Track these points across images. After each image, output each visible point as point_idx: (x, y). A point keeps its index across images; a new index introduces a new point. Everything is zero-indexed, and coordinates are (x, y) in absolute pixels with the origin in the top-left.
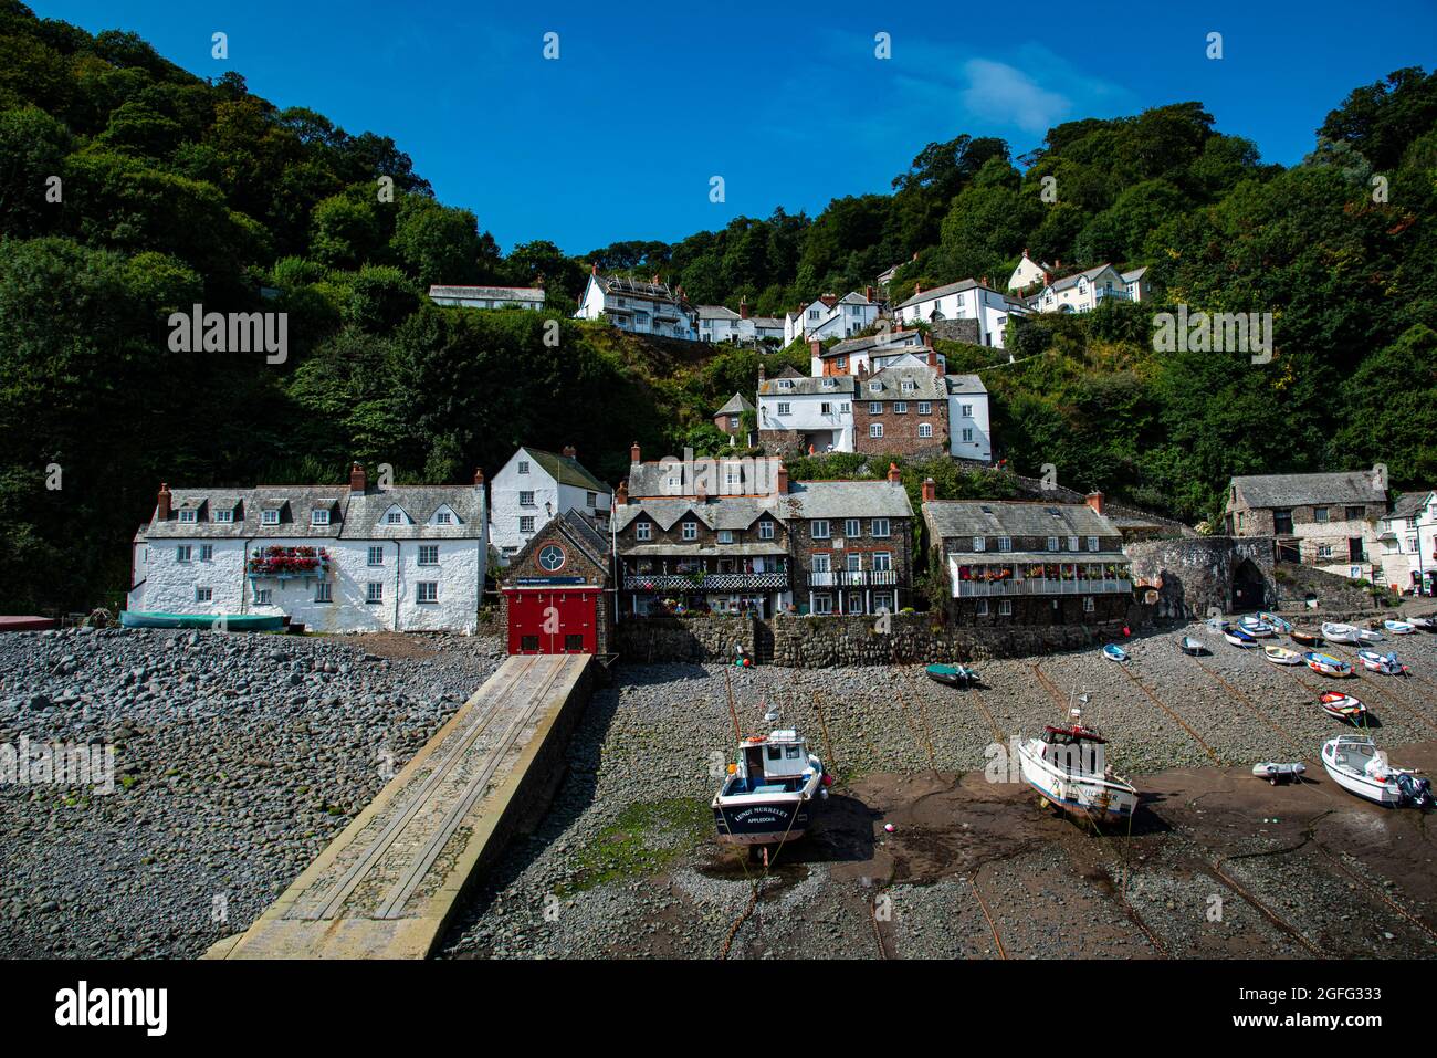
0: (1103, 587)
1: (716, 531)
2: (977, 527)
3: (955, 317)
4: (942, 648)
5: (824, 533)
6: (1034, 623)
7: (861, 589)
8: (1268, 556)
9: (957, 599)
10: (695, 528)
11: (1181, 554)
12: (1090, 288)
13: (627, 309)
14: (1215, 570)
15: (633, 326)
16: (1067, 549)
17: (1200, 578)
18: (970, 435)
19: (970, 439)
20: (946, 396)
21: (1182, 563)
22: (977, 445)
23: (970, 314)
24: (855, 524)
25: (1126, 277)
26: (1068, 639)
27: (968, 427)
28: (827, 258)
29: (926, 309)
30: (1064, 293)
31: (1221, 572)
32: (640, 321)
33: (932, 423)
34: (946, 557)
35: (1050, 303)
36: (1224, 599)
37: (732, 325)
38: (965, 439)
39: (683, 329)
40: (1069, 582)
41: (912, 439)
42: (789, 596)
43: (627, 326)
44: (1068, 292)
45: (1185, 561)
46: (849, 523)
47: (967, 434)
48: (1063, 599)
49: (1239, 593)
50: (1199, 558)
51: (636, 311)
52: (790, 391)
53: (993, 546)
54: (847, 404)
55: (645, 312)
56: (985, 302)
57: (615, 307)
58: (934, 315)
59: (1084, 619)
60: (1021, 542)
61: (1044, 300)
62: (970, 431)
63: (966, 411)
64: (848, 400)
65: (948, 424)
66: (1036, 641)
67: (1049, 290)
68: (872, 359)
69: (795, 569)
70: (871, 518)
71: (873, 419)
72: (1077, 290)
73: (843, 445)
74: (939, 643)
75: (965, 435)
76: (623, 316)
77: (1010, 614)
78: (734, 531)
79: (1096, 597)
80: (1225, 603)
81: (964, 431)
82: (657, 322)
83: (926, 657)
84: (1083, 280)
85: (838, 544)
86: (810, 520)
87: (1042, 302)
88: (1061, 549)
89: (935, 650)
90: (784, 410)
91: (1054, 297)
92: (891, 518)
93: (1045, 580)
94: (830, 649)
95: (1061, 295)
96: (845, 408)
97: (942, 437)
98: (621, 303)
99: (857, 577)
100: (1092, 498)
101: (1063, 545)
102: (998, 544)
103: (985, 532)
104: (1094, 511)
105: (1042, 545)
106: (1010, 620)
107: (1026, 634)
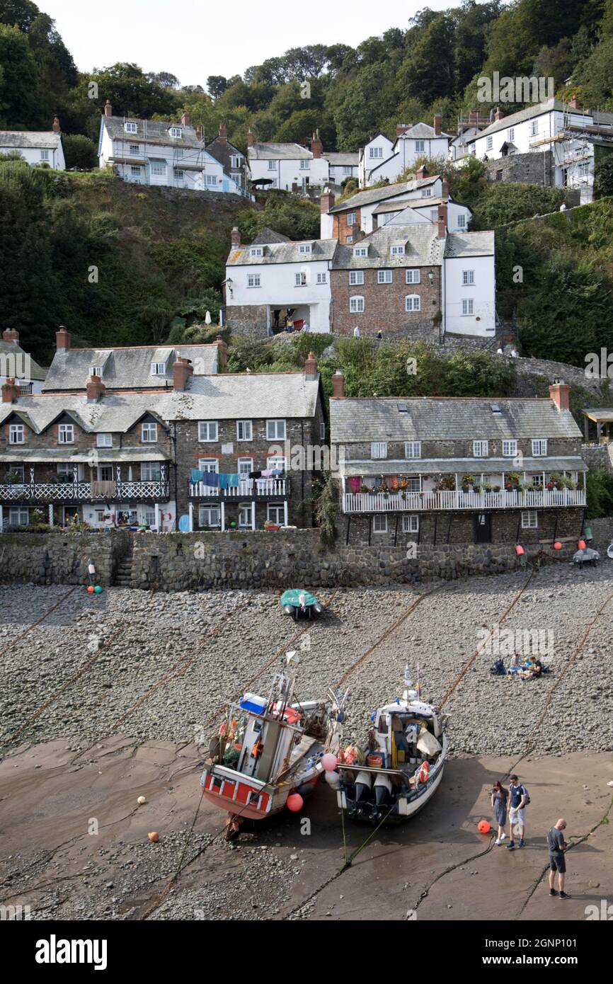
0: (546, 499)
1: (95, 434)
2: (382, 429)
3: (527, 150)
4: (327, 570)
5: (212, 436)
6: (448, 542)
7: (247, 499)
9: (346, 515)
10: (72, 431)
13: (138, 157)
15: (148, 178)
16: (499, 454)
18: (471, 307)
19: (471, 311)
20: (439, 262)
22: (478, 319)
24: (248, 424)
26: (494, 562)
27: (468, 297)
28: (513, 58)
29: (500, 139)
32: (158, 172)
33: (422, 294)
37: (302, 165)
38: (465, 312)
39: (215, 178)
40: (493, 493)
41: (396, 314)
42: (171, 507)
43: (140, 178)
46: (241, 424)
47: (468, 305)
48: (491, 514)
51: (151, 159)
52: (261, 260)
53: (397, 451)
54: (324, 275)
55: (163, 161)
57: (127, 154)
58: (506, 148)
59: (519, 536)
60: (433, 448)
62: (471, 302)
63: (468, 278)
64: (323, 268)
65: (440, 295)
66: (448, 563)
68: (376, 216)
69: (179, 476)
70: (265, 419)
71: (353, 291)
73: (319, 323)
74: (325, 565)
75: (464, 307)
76: (136, 166)
77: (417, 531)
78: (114, 434)
79: (542, 512)
81: (464, 302)
82: (179, 171)
83: (307, 580)
85: (228, 449)
86: (196, 421)
88: (491, 455)
90: (254, 282)
92: (288, 419)
93: (458, 492)
94: (194, 570)
96: (321, 278)
97: (432, 311)
98: (134, 148)
99: (244, 487)
100: (554, 390)
101: (495, 450)
102: (403, 450)
103: (390, 435)
104: (553, 407)
105: (464, 450)
106: (416, 537)
107: (435, 554)
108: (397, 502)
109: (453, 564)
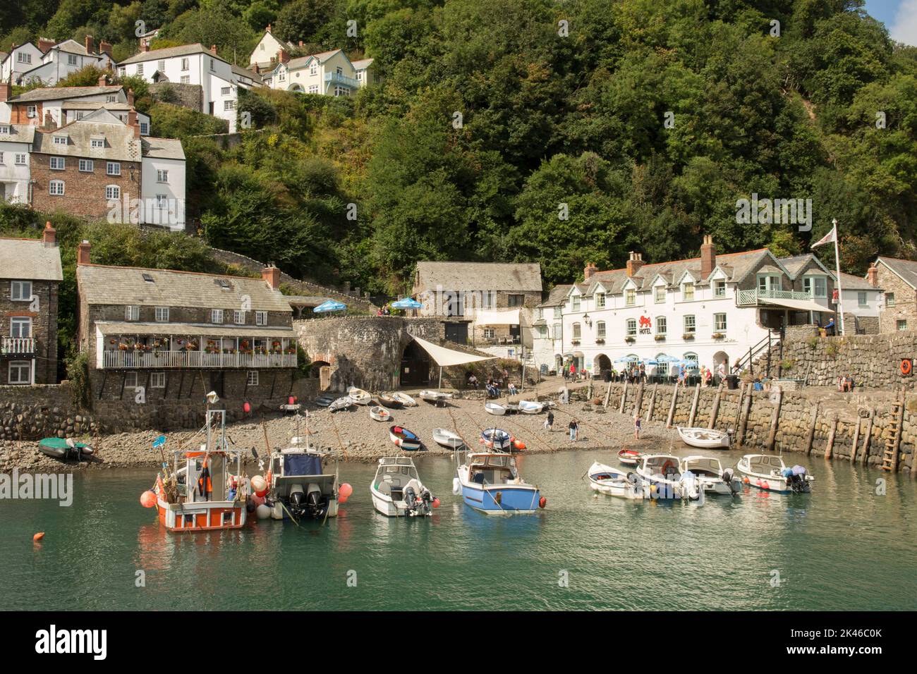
0: (268, 361)
2: (132, 295)
3: (178, 81)
4: (81, 422)
6: (189, 397)
8: (435, 336)
9: (100, 370)
11: (352, 332)
12: (320, 70)
14: (384, 347)
16: (232, 322)
17: (369, 355)
20: (138, 158)
21: (353, 340)
23: (195, 80)
25: (357, 65)
27: (162, 193)
29: (149, 71)
30: (295, 73)
31: (389, 350)
34: (92, 326)
35: (281, 82)
36: (390, 375)
40: (230, 355)
44: (300, 72)
45: (356, 338)
48: (225, 372)
49: (407, 370)
50: (370, 336)
53: (148, 315)
54: (23, 156)
56: (211, 70)
58: (157, 76)
59: (246, 393)
61: (278, 77)
62: (165, 197)
63: (161, 176)
64: (24, 152)
67: (283, 68)
68: (64, 111)
70: (9, 280)
71: (53, 175)
72: (308, 72)
73: (17, 198)
74: (78, 418)
77: (163, 387)
79: (263, 371)
80: (391, 380)
83: (60, 432)
84: (315, 62)
87: (276, 79)
88: (225, 322)
89: (72, 425)
91: (287, 75)
92: (35, 281)
93: (203, 352)
95: (294, 74)
96: (19, 159)
100: (267, 272)
101: (228, 318)
102: (153, 314)
103: (142, 300)
104: (267, 286)
105: (204, 317)
106: (163, 392)
107: (179, 407)
108: (150, 361)
109: (194, 415)
